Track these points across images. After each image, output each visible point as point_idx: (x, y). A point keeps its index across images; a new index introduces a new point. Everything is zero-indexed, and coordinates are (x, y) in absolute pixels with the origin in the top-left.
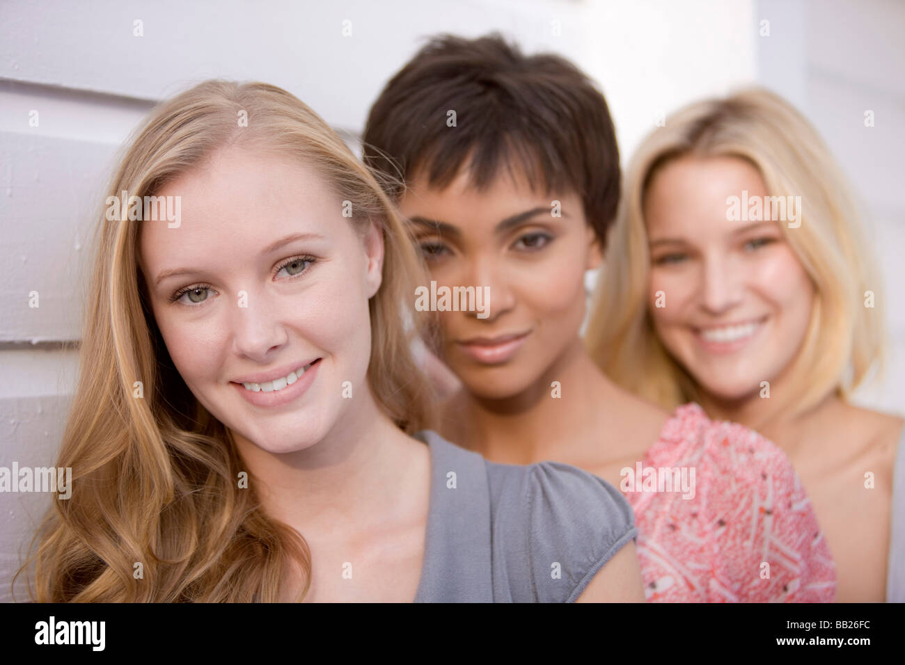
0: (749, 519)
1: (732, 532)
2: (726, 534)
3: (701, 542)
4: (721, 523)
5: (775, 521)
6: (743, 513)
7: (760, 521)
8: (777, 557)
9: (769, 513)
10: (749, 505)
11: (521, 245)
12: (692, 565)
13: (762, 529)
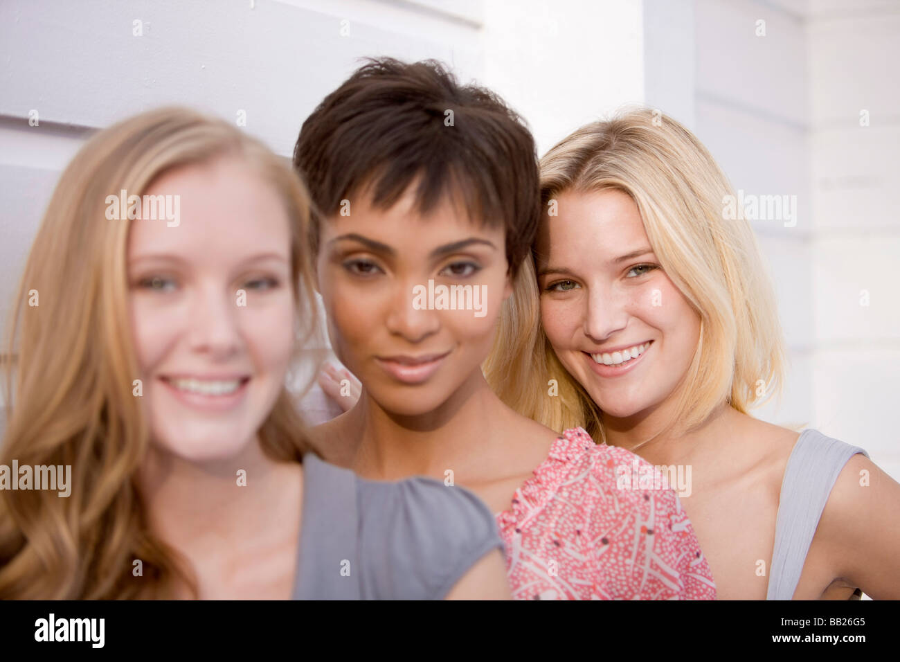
0: (632, 537)
1: (615, 550)
2: (609, 551)
3: (583, 558)
4: (605, 541)
5: (656, 541)
6: (625, 531)
7: (642, 539)
8: (657, 574)
9: (650, 532)
10: (631, 524)
11: (449, 272)
12: (575, 580)
13: (644, 548)
